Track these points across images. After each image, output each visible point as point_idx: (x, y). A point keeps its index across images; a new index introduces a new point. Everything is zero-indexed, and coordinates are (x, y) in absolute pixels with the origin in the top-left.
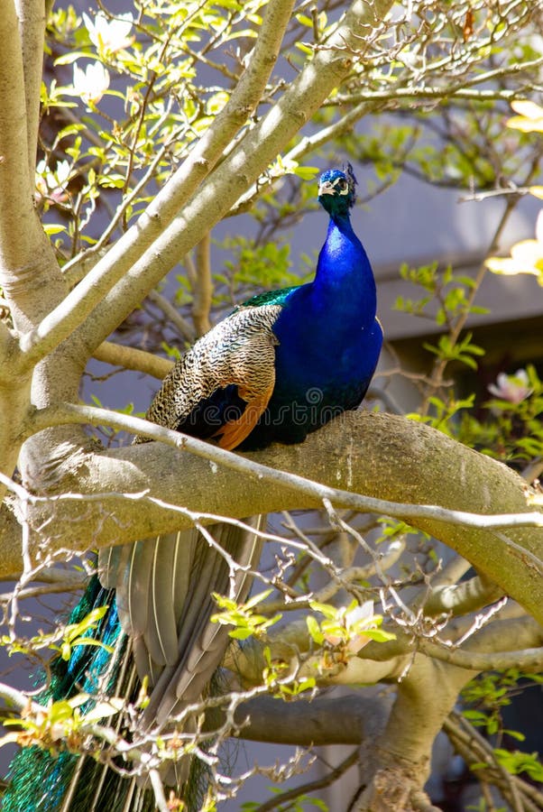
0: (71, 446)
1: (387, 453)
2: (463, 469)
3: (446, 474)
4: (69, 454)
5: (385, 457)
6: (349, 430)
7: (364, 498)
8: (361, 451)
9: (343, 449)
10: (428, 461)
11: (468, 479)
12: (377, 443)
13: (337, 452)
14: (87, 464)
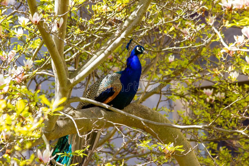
0: (70, 109)
1: (142, 113)
2: (160, 117)
3: (156, 118)
4: (70, 110)
5: (142, 114)
6: (133, 107)
7: (151, 121)
8: (136, 112)
9: (132, 112)
10: (152, 115)
11: (161, 119)
12: (140, 110)
13: (131, 112)
14: (75, 113)
